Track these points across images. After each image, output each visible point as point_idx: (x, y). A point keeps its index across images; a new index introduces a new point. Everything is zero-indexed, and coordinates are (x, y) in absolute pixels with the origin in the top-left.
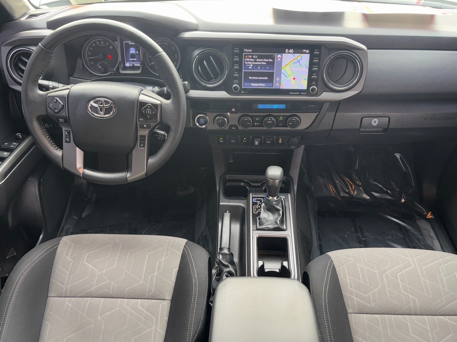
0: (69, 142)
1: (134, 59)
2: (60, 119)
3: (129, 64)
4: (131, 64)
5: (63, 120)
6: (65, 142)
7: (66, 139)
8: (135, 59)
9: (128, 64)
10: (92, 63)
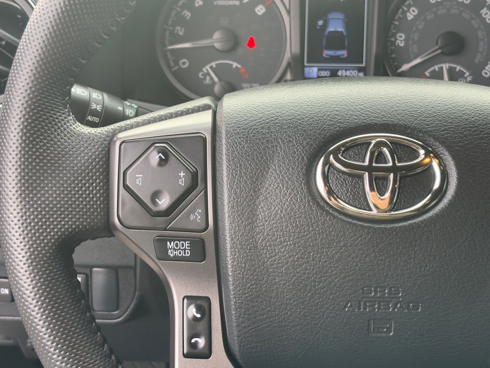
0: (206, 354)
1: (339, 53)
2: (170, 245)
3: (319, 70)
4: (326, 70)
5: (187, 244)
6: (186, 356)
7: (193, 341)
8: (343, 53)
9: (315, 70)
10: (184, 63)
